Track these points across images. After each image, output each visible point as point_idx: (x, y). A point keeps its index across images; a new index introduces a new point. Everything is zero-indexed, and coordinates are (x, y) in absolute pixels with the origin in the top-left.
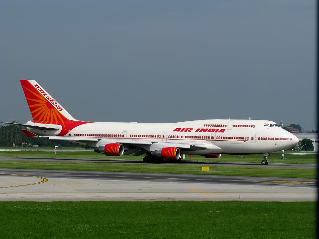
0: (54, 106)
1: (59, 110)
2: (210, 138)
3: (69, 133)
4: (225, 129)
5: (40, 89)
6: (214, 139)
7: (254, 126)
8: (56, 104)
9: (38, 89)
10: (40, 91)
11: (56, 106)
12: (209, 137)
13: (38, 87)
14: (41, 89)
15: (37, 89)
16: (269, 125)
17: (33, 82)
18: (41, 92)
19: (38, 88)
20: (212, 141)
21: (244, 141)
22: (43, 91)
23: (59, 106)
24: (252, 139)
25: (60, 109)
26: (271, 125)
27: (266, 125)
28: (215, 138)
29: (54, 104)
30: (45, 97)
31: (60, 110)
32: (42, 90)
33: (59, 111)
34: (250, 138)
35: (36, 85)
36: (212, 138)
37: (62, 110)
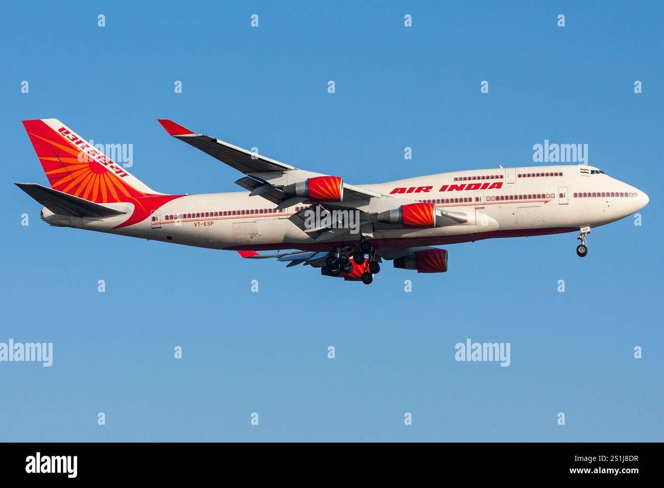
0: (108, 167)
1: (118, 175)
2: (474, 201)
3: (153, 215)
4: (501, 183)
5: (71, 137)
6: (482, 202)
7: (561, 174)
8: (111, 165)
9: (68, 137)
10: (73, 140)
11: (112, 167)
12: (470, 200)
13: (68, 132)
14: (74, 136)
15: (65, 137)
16: (590, 172)
17: (55, 124)
18: (76, 141)
19: (66, 135)
20: (477, 206)
21: (546, 202)
22: (78, 140)
23: (117, 168)
24: (561, 196)
25: (122, 173)
26: (593, 172)
27: (584, 171)
28: (484, 200)
29: (106, 164)
30: (85, 150)
31: (122, 176)
32: (76, 138)
33: (120, 177)
34: (557, 196)
35: (63, 129)
36: (477, 199)
37: (125, 175)
